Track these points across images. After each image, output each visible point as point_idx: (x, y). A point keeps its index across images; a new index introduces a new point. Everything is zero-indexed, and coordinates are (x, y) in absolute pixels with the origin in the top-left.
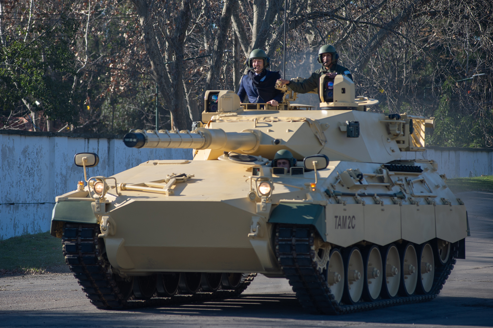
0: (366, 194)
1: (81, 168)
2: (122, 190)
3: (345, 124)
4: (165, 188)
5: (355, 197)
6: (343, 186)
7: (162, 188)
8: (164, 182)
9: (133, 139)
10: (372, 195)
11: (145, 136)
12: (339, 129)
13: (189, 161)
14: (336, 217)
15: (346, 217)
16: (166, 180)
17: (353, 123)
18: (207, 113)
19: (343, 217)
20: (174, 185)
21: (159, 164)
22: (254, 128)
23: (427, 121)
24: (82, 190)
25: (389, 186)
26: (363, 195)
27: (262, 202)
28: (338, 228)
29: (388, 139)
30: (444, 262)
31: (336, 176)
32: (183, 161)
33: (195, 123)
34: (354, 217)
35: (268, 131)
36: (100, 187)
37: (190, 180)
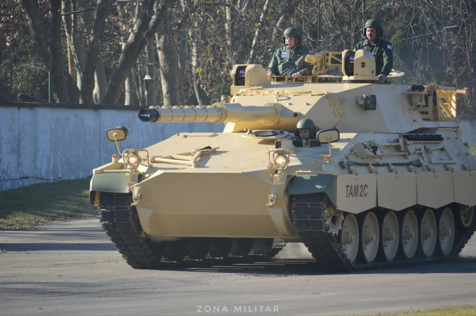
0: (381, 164)
1: (114, 142)
2: (152, 162)
3: (362, 98)
4: (191, 160)
5: (368, 167)
6: (358, 157)
7: (189, 160)
8: (190, 154)
9: (147, 115)
10: (387, 165)
11: (159, 111)
12: (357, 102)
13: (217, 133)
14: (348, 186)
15: (358, 186)
16: (192, 153)
17: (370, 96)
18: (236, 86)
19: (355, 186)
20: (200, 157)
21: (189, 136)
22: (276, 101)
23: (459, 91)
24: (116, 162)
25: (405, 155)
26: (377, 165)
27: (279, 174)
28: (349, 197)
29: (410, 110)
30: (467, 225)
31: (352, 147)
32: (211, 134)
33: (223, 97)
34: (366, 186)
35: (288, 104)
36: (133, 160)
37: (215, 152)
